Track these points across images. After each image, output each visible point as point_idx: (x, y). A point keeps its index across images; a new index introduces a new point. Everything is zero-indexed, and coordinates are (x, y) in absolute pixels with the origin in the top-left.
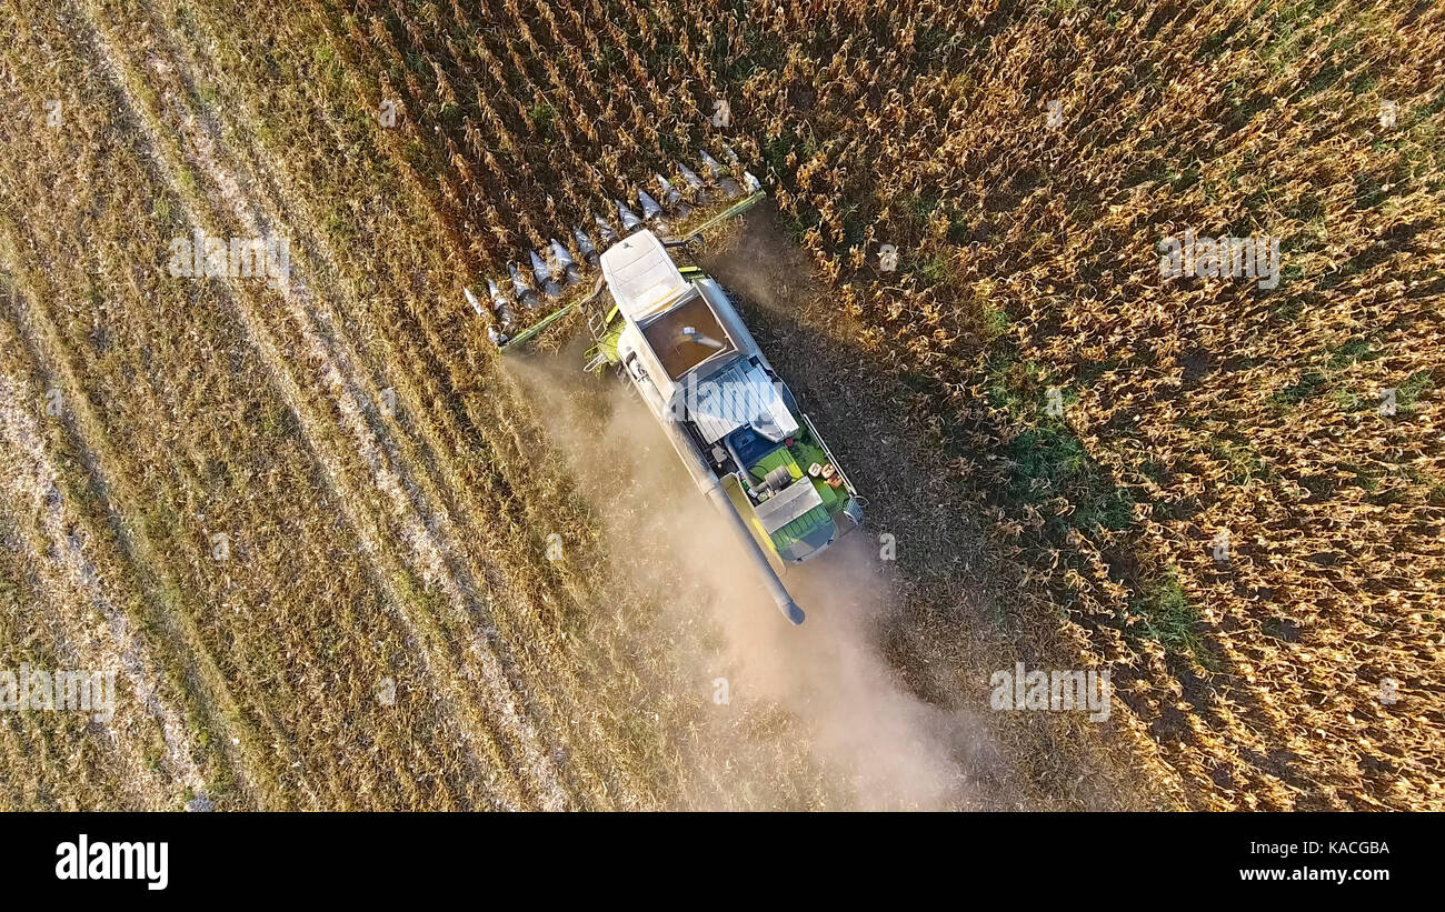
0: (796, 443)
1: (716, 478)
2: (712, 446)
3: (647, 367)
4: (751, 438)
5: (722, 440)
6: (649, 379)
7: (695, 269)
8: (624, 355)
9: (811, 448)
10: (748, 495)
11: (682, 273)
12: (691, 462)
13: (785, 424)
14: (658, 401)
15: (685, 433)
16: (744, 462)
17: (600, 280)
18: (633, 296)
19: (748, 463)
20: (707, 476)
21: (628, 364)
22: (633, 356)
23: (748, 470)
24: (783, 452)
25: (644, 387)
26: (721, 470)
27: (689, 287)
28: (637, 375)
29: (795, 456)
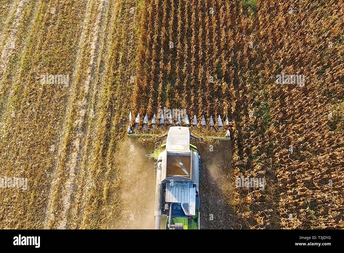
0: (192, 219)
1: (160, 213)
2: (166, 203)
3: (162, 166)
4: (179, 208)
5: (170, 203)
6: (161, 170)
7: (195, 147)
8: (159, 159)
9: (196, 224)
10: (167, 225)
11: (190, 146)
12: (157, 204)
13: (192, 212)
14: (159, 178)
15: (161, 192)
16: (172, 214)
17: (166, 133)
19: (174, 215)
20: (159, 211)
21: (158, 162)
22: (161, 161)
23: (172, 218)
24: (186, 219)
25: (159, 172)
26: (164, 212)
27: (189, 151)
28: (159, 167)
29: (189, 223)
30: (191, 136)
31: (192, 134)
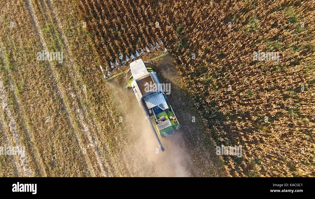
0: (168, 111)
1: (149, 117)
2: (149, 109)
3: (137, 90)
4: (158, 108)
5: (151, 108)
6: (137, 93)
7: (150, 68)
8: (133, 87)
9: (171, 112)
10: (155, 121)
11: (147, 69)
12: (144, 112)
13: (166, 107)
14: (139, 98)
15: (143, 105)
17: (129, 69)
18: (136, 73)
19: (156, 114)
20: (147, 116)
21: (133, 88)
22: (134, 87)
23: (156, 116)
24: (165, 113)
25: (136, 94)
26: (150, 115)
27: (148, 73)
28: (135, 91)
29: (167, 114)
30: (144, 63)
31: (145, 62)
